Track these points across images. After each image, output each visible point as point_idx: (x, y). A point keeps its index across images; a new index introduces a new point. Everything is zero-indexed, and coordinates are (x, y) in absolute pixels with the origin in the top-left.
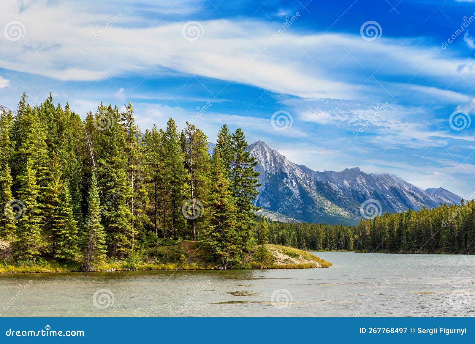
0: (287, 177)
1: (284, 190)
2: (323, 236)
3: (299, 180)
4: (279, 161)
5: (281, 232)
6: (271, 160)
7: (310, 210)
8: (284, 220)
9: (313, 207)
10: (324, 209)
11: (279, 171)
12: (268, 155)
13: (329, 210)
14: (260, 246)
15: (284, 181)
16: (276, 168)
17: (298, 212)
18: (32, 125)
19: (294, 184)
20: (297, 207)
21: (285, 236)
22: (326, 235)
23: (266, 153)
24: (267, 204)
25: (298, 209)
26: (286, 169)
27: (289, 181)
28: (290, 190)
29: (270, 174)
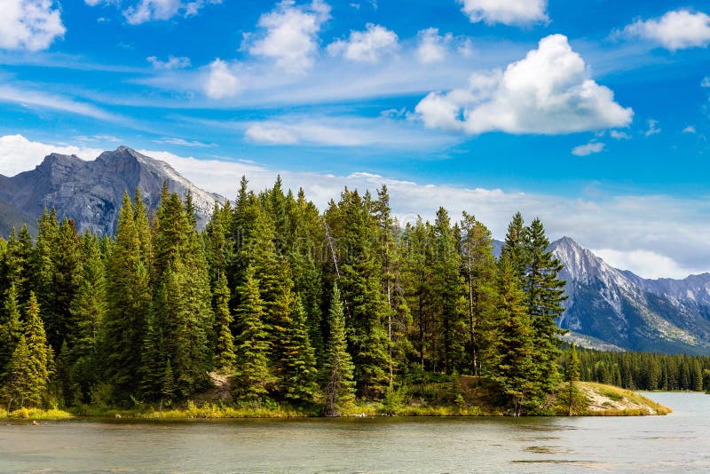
0: (604, 287)
1: (600, 306)
2: (658, 370)
3: (622, 292)
4: (593, 264)
5: (597, 365)
6: (581, 264)
7: (639, 333)
8: (601, 347)
9: (643, 329)
10: (659, 333)
11: (594, 279)
12: (577, 257)
13: (666, 334)
14: (568, 383)
15: (601, 293)
16: (589, 275)
17: (622, 336)
18: (256, 220)
19: (615, 296)
20: (620, 329)
21: (603, 371)
22: (663, 369)
23: (574, 253)
24: (577, 326)
25: (622, 332)
26: (603, 277)
27: (608, 292)
28: (609, 305)
29: (579, 283)
